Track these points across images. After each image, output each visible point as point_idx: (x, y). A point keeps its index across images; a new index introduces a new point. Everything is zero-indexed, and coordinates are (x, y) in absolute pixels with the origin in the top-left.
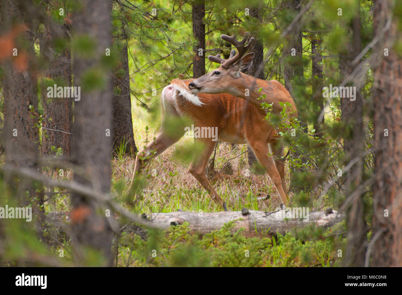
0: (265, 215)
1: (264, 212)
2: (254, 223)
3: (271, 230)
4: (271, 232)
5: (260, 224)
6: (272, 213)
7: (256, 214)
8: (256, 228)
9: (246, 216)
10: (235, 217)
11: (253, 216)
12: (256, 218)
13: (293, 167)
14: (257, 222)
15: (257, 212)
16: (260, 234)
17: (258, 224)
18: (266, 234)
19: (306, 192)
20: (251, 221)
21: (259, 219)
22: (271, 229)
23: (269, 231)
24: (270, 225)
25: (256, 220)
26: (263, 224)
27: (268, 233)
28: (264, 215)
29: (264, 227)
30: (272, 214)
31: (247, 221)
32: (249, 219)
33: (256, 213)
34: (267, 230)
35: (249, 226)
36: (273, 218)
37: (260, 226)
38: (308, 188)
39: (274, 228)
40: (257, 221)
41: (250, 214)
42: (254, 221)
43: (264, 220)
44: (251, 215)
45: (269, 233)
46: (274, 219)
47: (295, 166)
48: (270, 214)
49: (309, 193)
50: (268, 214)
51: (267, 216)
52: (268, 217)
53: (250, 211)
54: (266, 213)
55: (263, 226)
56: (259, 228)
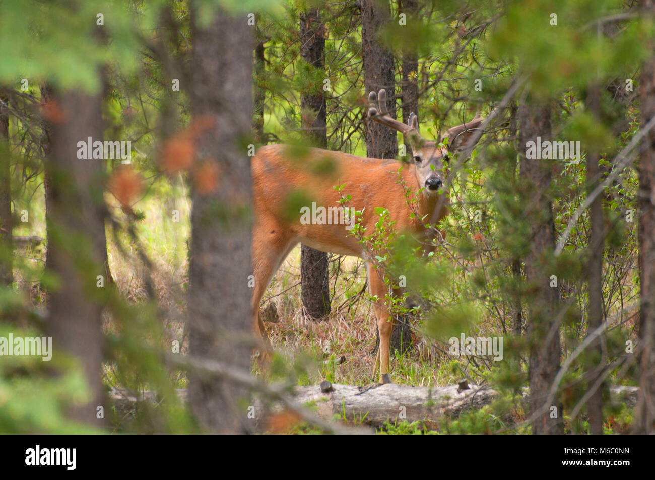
0: (359, 392)
1: (357, 387)
2: (340, 406)
3: (368, 417)
4: (369, 419)
5: (351, 406)
6: (370, 388)
7: (345, 391)
8: (344, 412)
9: (328, 394)
10: (310, 395)
11: (340, 393)
12: (345, 397)
13: (394, 313)
14: (346, 404)
15: (346, 386)
16: (351, 422)
17: (348, 406)
18: (360, 422)
19: (403, 352)
20: (336, 402)
21: (349, 398)
22: (369, 415)
23: (366, 419)
24: (367, 408)
25: (345, 400)
26: (356, 406)
27: (364, 421)
28: (357, 392)
29: (357, 412)
30: (370, 391)
31: (330, 403)
32: (333, 398)
33: (344, 389)
34: (363, 417)
35: (333, 409)
36: (372, 396)
37: (352, 409)
38: (405, 346)
39: (374, 412)
40: (345, 402)
41: (335, 390)
42: (341, 402)
43: (357, 400)
44: (336, 392)
45: (366, 421)
46: (373, 398)
47: (397, 311)
48: (367, 390)
49: (408, 353)
50: (363, 390)
51: (362, 393)
52: (363, 395)
53: (333, 385)
54: (360, 388)
55: (356, 409)
56: (349, 414)
